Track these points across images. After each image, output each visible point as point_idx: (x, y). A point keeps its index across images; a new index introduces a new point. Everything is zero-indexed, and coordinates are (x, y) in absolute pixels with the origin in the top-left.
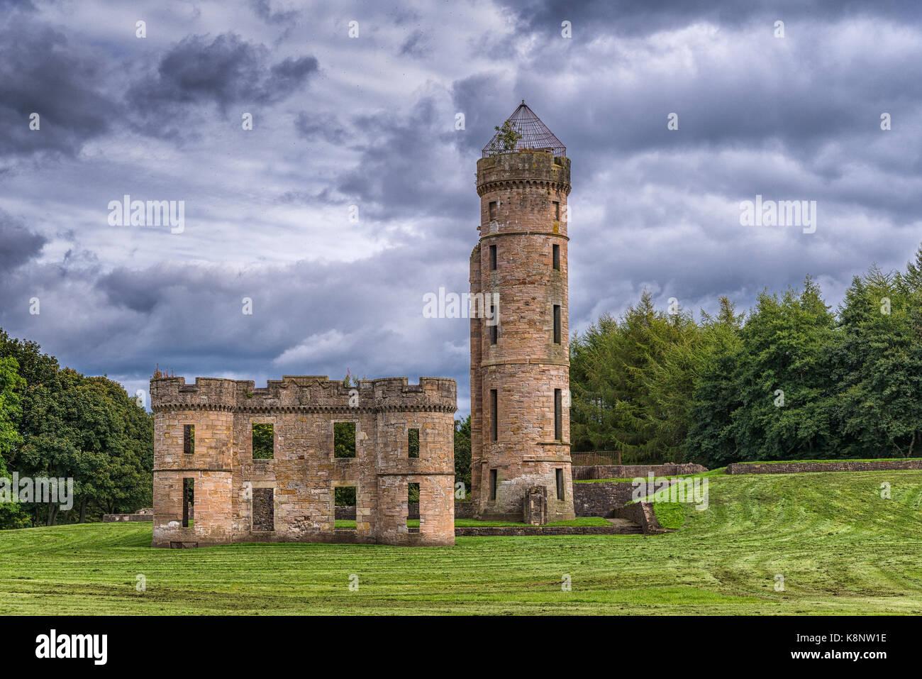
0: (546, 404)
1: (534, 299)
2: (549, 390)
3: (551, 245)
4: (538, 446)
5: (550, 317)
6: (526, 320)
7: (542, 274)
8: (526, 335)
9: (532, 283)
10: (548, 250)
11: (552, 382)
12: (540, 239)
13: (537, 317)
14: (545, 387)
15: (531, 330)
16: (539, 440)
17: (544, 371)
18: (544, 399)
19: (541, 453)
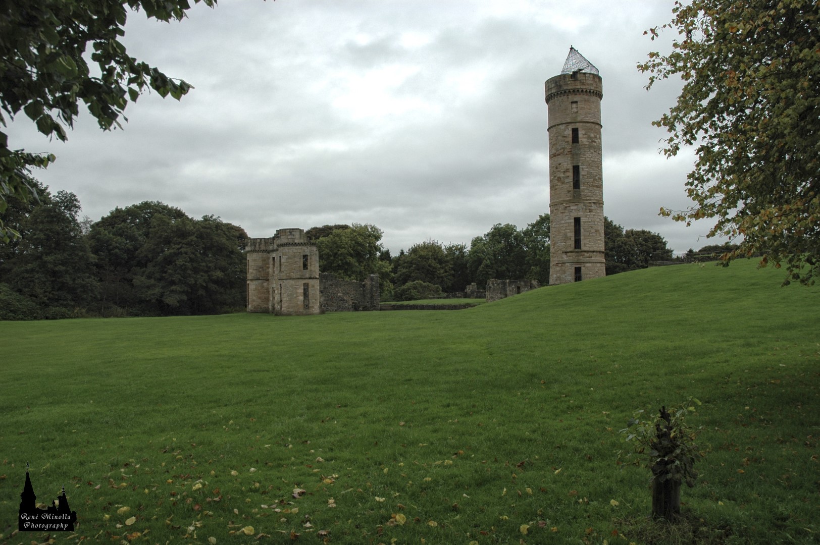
0: (568, 228)
1: (560, 164)
2: (569, 219)
3: (570, 129)
4: (564, 254)
5: (571, 174)
6: (556, 178)
7: (564, 149)
8: (557, 187)
9: (559, 155)
10: (569, 132)
11: (572, 214)
12: (562, 127)
13: (562, 175)
14: (567, 218)
15: (559, 184)
16: (564, 250)
17: (566, 207)
18: (567, 225)
19: (565, 257)
